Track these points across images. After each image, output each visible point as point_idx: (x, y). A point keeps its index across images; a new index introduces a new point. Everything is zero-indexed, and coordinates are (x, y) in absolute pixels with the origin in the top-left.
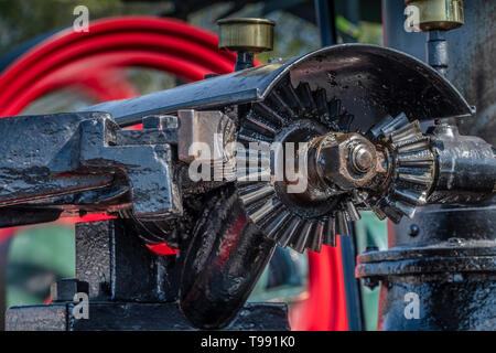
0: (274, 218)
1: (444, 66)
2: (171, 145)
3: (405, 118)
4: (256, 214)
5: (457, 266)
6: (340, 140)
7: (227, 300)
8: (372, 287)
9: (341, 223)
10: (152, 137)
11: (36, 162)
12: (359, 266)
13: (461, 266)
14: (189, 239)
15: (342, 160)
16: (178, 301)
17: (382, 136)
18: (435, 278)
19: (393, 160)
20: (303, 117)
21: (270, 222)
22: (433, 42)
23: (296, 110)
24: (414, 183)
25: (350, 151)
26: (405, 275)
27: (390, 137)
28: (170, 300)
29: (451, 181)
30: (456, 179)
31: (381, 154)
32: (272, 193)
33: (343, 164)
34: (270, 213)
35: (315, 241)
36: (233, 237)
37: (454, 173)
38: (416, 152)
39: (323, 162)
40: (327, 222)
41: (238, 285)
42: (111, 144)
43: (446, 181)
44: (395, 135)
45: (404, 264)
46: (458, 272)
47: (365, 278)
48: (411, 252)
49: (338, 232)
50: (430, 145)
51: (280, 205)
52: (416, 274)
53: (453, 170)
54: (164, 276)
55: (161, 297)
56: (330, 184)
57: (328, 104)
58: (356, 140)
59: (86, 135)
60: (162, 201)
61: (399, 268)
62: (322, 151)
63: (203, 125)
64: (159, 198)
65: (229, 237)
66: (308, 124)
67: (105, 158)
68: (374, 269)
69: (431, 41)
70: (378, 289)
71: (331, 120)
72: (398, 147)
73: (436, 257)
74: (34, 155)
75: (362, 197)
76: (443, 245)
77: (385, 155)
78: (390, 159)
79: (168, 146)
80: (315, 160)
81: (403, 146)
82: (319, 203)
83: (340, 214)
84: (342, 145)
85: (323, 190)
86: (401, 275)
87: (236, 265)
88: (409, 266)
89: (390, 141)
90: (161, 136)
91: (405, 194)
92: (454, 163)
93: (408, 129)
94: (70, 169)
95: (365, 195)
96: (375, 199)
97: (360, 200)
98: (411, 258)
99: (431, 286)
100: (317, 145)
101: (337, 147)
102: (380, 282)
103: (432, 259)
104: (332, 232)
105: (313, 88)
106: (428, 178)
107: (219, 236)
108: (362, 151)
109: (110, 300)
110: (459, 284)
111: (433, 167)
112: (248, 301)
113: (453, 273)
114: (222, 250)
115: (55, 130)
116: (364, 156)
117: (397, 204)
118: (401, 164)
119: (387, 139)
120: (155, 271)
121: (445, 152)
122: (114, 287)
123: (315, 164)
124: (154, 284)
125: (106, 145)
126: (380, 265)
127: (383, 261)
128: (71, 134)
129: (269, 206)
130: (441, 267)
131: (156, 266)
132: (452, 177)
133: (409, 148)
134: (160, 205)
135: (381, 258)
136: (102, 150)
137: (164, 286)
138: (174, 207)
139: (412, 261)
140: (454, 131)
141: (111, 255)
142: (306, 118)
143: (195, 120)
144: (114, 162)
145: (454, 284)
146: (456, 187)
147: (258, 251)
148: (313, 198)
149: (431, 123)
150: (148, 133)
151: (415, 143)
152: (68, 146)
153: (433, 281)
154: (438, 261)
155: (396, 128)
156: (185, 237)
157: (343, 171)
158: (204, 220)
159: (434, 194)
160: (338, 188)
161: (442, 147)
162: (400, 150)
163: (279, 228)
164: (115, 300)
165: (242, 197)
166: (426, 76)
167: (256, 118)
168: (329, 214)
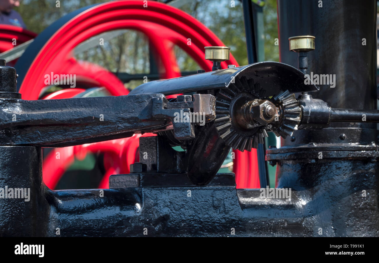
0: (231, 137)
1: (306, 68)
2: (191, 109)
3: (289, 92)
4: (223, 135)
5: (313, 155)
6: (260, 103)
7: (209, 172)
8: (273, 165)
9: (260, 139)
10: (182, 105)
11: (132, 115)
12: (267, 155)
13: (314, 156)
14: (192, 145)
15: (261, 112)
16: (187, 173)
17: (278, 100)
18: (303, 161)
19: (283, 111)
20: (243, 92)
21: (229, 138)
22: (301, 57)
23: (241, 89)
24: (292, 121)
25: (264, 108)
26: (288, 160)
27: (282, 101)
28: (183, 172)
29: (309, 120)
30: (311, 119)
31: (278, 108)
32: (230, 126)
33: (262, 114)
34: (229, 134)
35: (249, 146)
36: (212, 144)
37: (310, 116)
38: (293, 107)
39: (253, 112)
40: (254, 138)
41: (214, 166)
42: (165, 108)
43: (306, 120)
44: (284, 100)
45: (288, 154)
46: (313, 159)
47: (270, 161)
48: (291, 149)
49: (259, 142)
50: (299, 104)
51: (234, 131)
52: (294, 159)
53: (309, 115)
54: (180, 161)
55: (179, 171)
56: (255, 122)
57: (255, 85)
58: (267, 103)
59: (155, 104)
60: (187, 132)
61: (286, 156)
62: (252, 108)
63: (204, 100)
64: (186, 131)
65: (210, 144)
66: (245, 95)
67: (163, 114)
68: (274, 157)
69: (300, 57)
70: (276, 166)
71: (256, 93)
72: (285, 106)
73: (303, 152)
74: (132, 112)
75: (269, 127)
76: (306, 146)
77: (280, 109)
78: (282, 111)
79: (189, 109)
80: (249, 111)
81: (287, 105)
82: (250, 130)
83: (260, 134)
84: (261, 106)
85: (252, 124)
86: (287, 160)
87: (213, 156)
88: (291, 155)
89: (282, 103)
90: (186, 105)
91: (289, 126)
92: (310, 112)
93: (289, 97)
94: (147, 118)
95: (271, 126)
96: (275, 128)
97: (268, 128)
98: (292, 152)
99: (301, 165)
100: (250, 105)
101: (259, 106)
102: (277, 163)
103: (301, 152)
104: (256, 142)
105: (248, 78)
106: (298, 119)
107: (205, 144)
108: (270, 108)
109: (156, 172)
110: (314, 164)
111: (301, 114)
112: (218, 172)
113: (311, 159)
114: (207, 151)
115: (140, 101)
116: (271, 110)
117: (285, 130)
118: (286, 113)
119: (281, 101)
120: (176, 159)
121: (306, 107)
122: (158, 167)
123: (249, 113)
124: (175, 165)
125: (163, 109)
126: (277, 155)
127: (279, 153)
128: (148, 103)
129: (229, 132)
130: (305, 156)
131: (176, 157)
132: (309, 118)
133: (290, 106)
134: (186, 134)
135: (277, 152)
136: (161, 110)
137: (180, 166)
138: (192, 135)
139: (292, 153)
140: (310, 97)
141: (157, 152)
142: (245, 92)
143: (200, 98)
144: (167, 116)
145: (311, 164)
146: (311, 122)
147: (223, 150)
148: (248, 127)
149: (300, 94)
150: (180, 103)
151: (293, 104)
152: (146, 108)
153: (302, 163)
154: (303, 153)
155: (284, 97)
156: (190, 144)
157: (262, 117)
158: (199, 137)
159: (301, 125)
160: (259, 124)
161: (305, 105)
162: (286, 107)
163: (233, 141)
164: (159, 172)
165: (217, 128)
166: (298, 74)
167: (223, 93)
168: (255, 134)
